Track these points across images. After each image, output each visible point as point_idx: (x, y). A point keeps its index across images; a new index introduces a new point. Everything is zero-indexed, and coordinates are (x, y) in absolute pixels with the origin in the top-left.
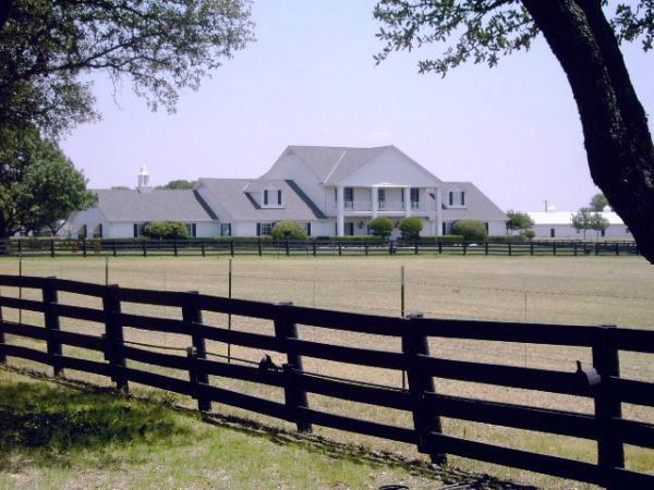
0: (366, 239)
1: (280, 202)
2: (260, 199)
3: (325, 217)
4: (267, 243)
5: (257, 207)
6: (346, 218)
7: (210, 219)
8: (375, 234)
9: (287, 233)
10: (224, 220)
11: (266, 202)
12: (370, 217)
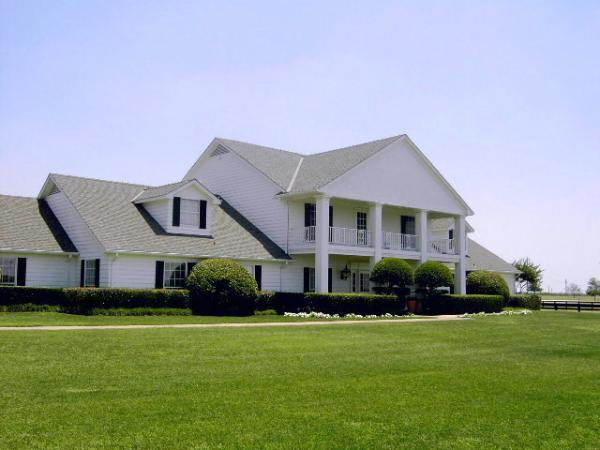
0: (376, 300)
1: (203, 225)
2: (165, 216)
3: (287, 257)
4: (175, 303)
5: (159, 230)
6: (332, 257)
7: (59, 250)
8: (377, 290)
9: (222, 284)
10: (87, 254)
11: (176, 222)
12: (366, 260)
